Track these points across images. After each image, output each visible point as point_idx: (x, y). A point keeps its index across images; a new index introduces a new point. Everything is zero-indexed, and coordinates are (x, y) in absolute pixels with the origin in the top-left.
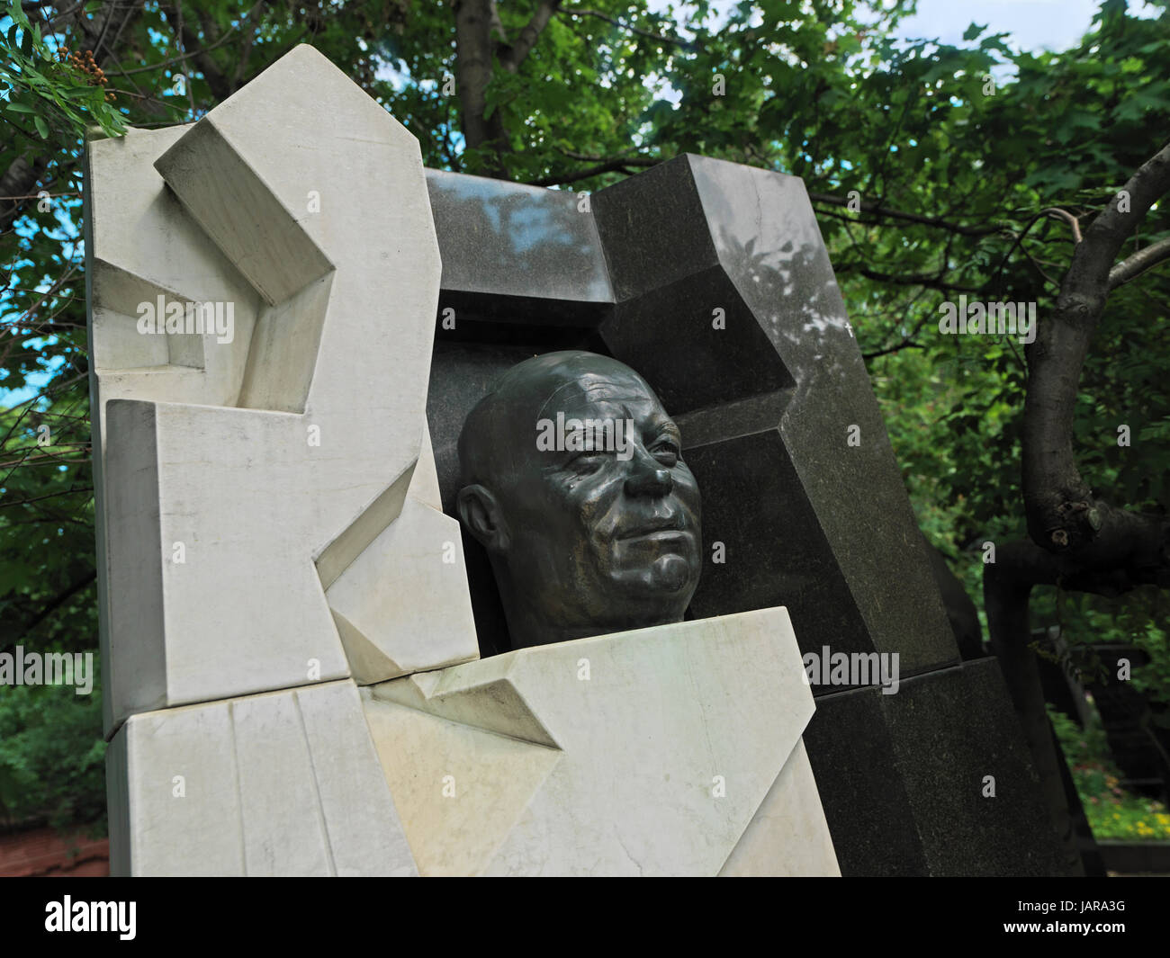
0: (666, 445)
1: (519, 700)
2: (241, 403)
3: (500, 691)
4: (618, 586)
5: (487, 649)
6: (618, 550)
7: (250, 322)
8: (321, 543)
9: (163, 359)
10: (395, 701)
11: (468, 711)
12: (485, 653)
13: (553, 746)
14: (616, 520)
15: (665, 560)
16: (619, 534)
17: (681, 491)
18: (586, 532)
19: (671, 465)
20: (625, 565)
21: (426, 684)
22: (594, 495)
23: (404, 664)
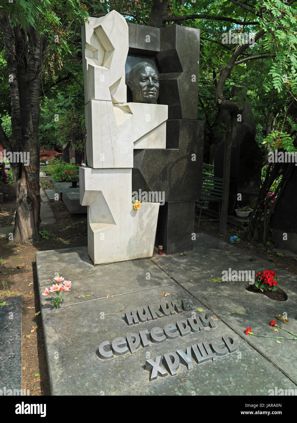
0: (155, 80)
1: (129, 108)
2: (102, 66)
3: (127, 106)
4: (144, 97)
5: (128, 102)
6: (145, 93)
7: (104, 53)
8: (110, 86)
9: (93, 57)
10: (117, 106)
11: (124, 108)
12: (127, 102)
13: (132, 114)
14: (145, 89)
15: (151, 95)
16: (145, 91)
17: (156, 87)
18: (142, 90)
19: (156, 83)
20: (145, 95)
21: (120, 105)
22: (143, 85)
23: (118, 102)
